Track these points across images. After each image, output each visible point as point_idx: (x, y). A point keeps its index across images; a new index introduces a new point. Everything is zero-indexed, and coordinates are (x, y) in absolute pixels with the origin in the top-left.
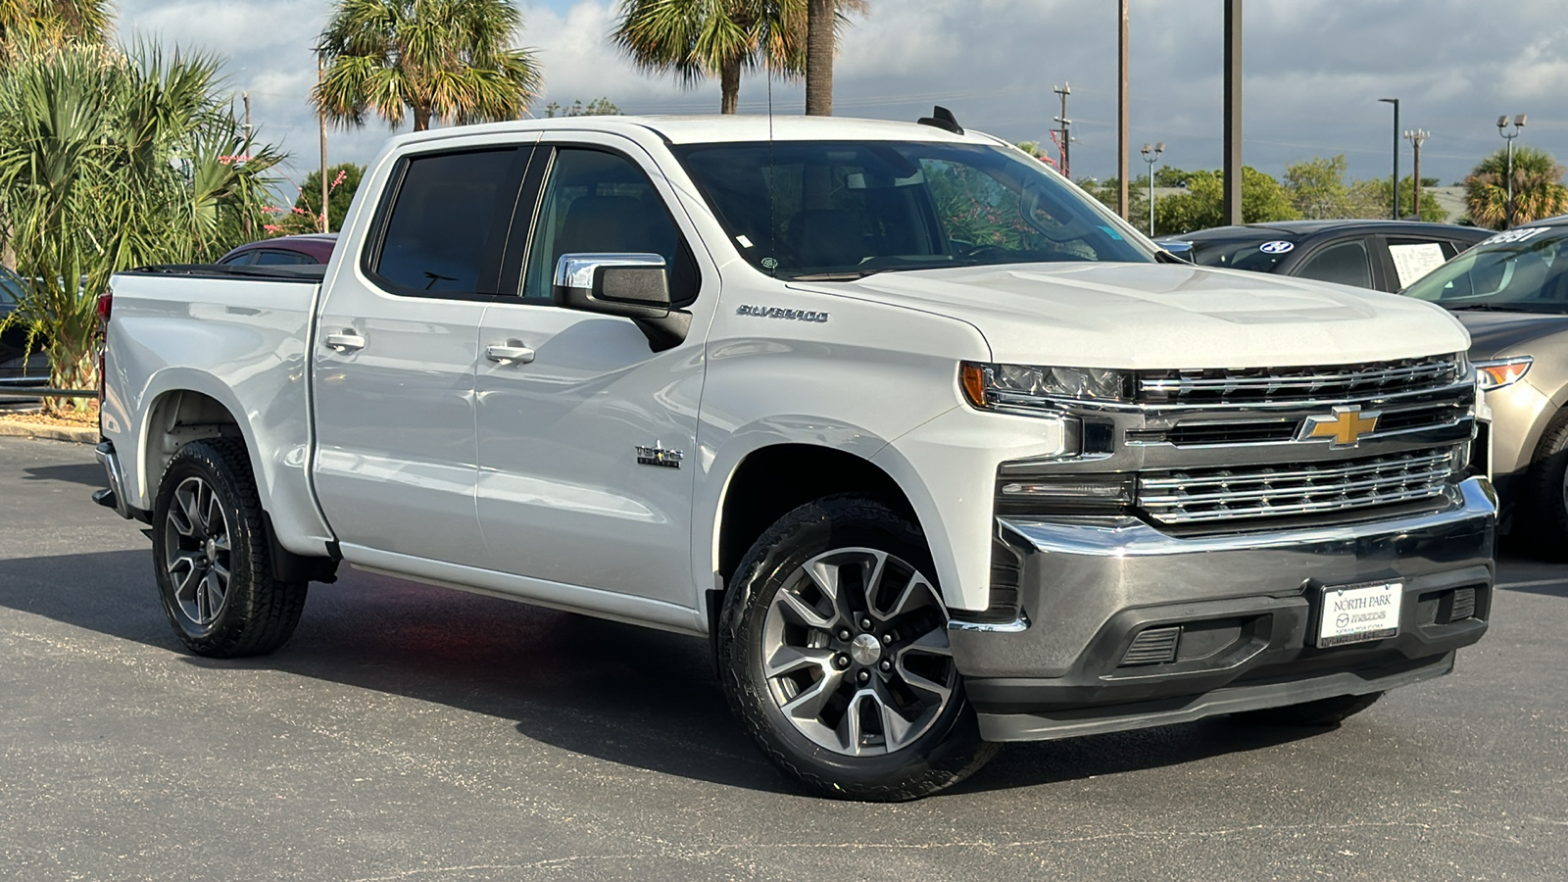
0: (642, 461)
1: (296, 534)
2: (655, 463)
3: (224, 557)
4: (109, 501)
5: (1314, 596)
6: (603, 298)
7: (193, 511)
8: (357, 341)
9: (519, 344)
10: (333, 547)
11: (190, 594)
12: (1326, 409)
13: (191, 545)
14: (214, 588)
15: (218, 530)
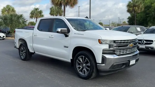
0: (64, 47)
1: (31, 51)
2: (66, 47)
3: (25, 52)
4: (15, 47)
5: (129, 61)
6: (61, 32)
7: (22, 48)
8: (37, 35)
9: (52, 36)
10: (34, 52)
11: (22, 55)
12: (130, 44)
13: (22, 51)
14: (24, 55)
15: (24, 50)
